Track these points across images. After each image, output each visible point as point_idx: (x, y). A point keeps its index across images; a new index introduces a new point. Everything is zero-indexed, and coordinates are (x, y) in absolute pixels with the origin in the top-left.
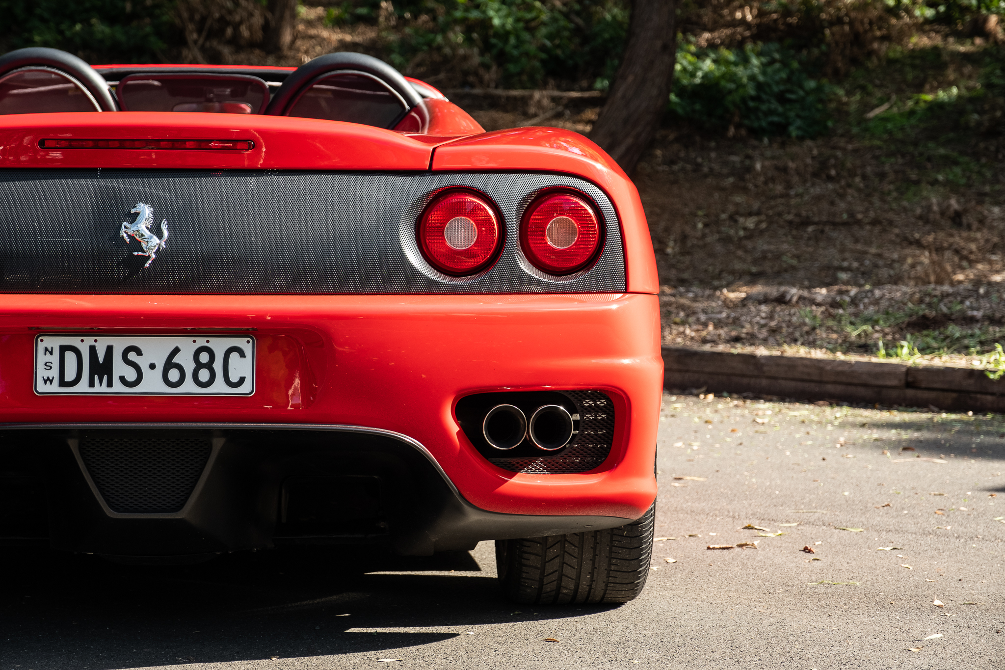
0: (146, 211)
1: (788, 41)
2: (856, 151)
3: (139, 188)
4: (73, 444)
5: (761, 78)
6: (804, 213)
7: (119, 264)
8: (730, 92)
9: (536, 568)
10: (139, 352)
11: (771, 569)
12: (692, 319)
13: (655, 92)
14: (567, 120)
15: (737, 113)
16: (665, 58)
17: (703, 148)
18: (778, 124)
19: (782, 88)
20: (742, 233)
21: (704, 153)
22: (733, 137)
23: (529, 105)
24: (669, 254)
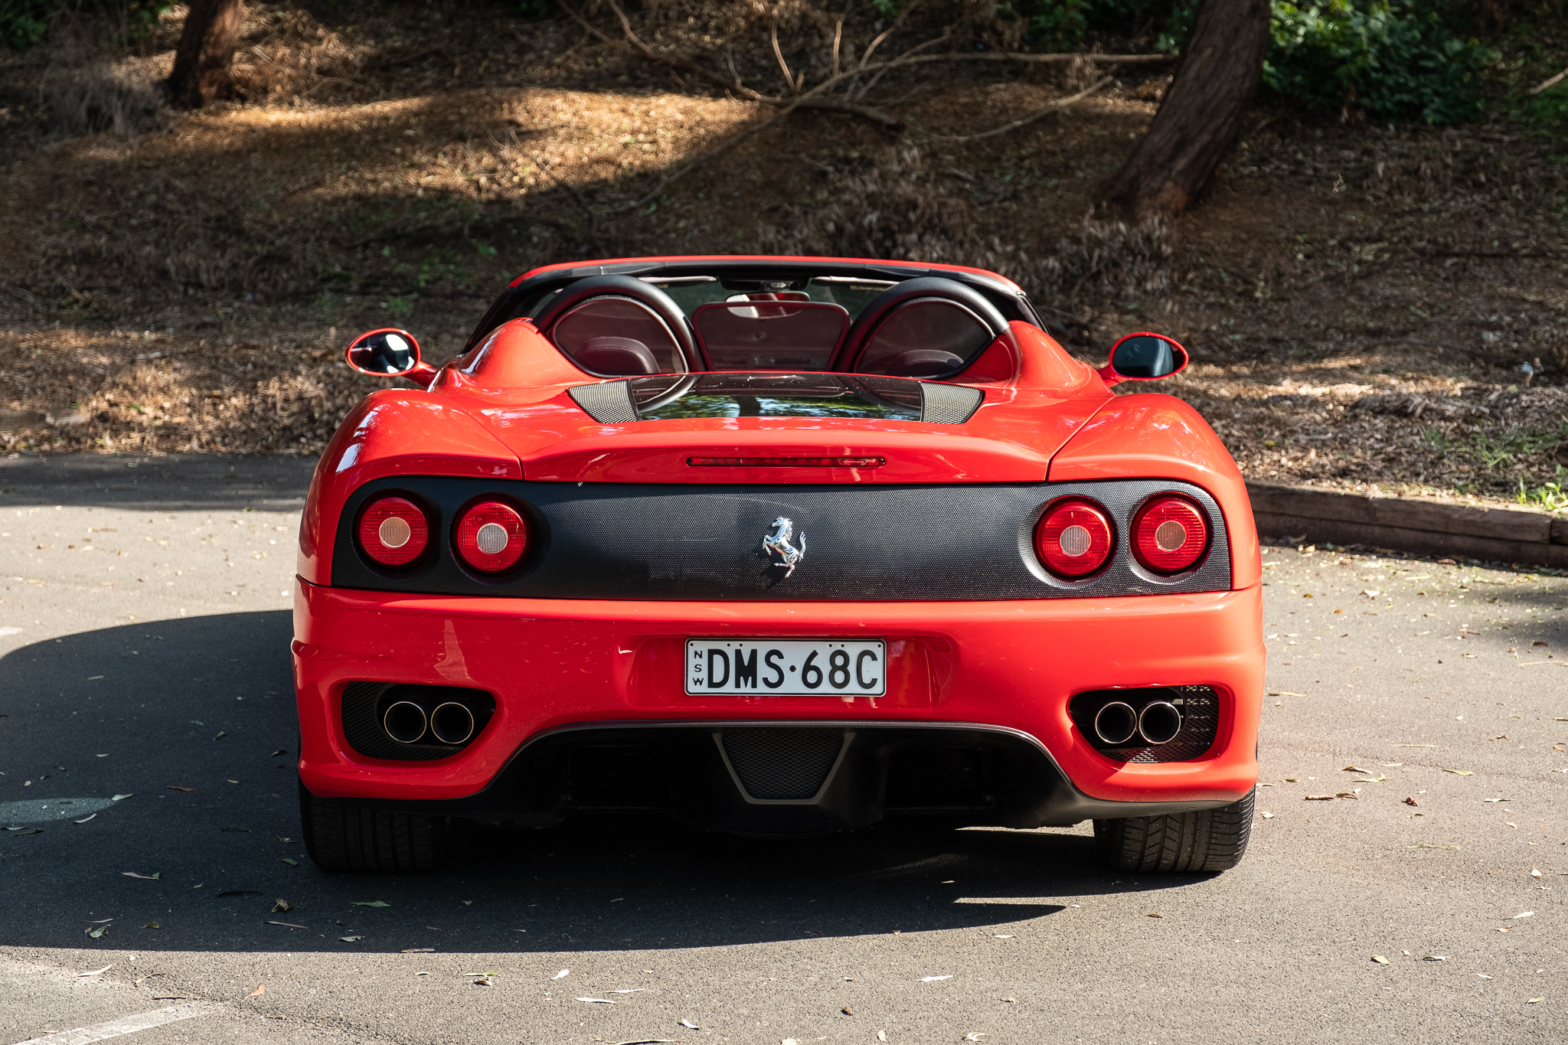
0: (785, 524)
2: (1515, 144)
3: (779, 503)
4: (717, 738)
5: (1387, 40)
6: (1441, 240)
7: (761, 575)
8: (1343, 61)
9: (1138, 840)
10: (781, 656)
11: (1371, 827)
12: (1288, 442)
13: (1240, 71)
14: (1119, 96)
15: (1353, 88)
16: (1256, 23)
17: (1305, 139)
18: (1409, 105)
19: (1415, 51)
20: (1356, 269)
21: (1307, 146)
22: (1348, 122)
23: (1066, 76)
24: (1257, 300)
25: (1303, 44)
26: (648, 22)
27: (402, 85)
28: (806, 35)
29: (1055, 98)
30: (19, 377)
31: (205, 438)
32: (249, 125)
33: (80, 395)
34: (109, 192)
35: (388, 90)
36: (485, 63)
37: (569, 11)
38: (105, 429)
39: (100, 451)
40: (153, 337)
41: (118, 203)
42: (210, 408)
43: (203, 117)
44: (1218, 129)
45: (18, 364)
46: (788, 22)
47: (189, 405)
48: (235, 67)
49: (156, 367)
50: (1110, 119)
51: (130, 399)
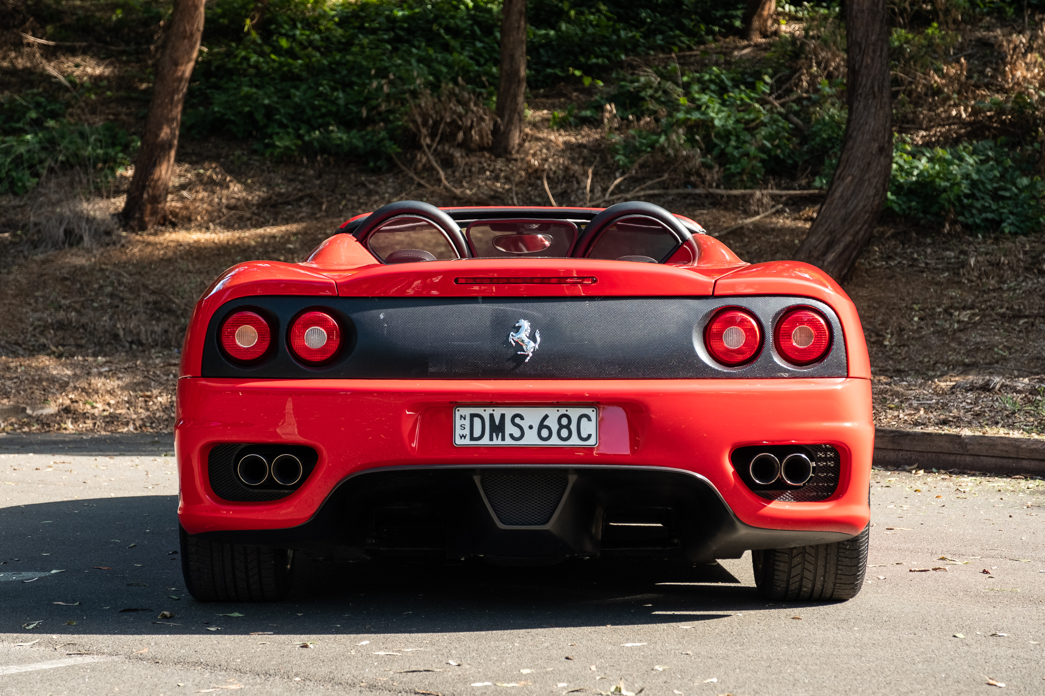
0: (525, 324)
1: (1002, 139)
3: (521, 310)
4: (477, 479)
5: (975, 176)
6: (1016, 307)
7: (508, 360)
8: (945, 190)
9: (784, 572)
10: (522, 418)
11: (956, 582)
12: (905, 405)
13: (872, 192)
14: (787, 218)
15: (952, 210)
16: (882, 159)
17: (919, 244)
18: (992, 220)
19: (995, 185)
20: (956, 326)
21: (920, 249)
22: (948, 233)
23: (750, 204)
24: (886, 346)
25: (917, 182)
26: (457, 174)
27: (285, 216)
28: (568, 181)
29: (742, 219)
30: (8, 383)
31: (138, 423)
32: (178, 242)
33: (50, 396)
34: (78, 285)
35: (275, 220)
36: (344, 203)
37: (404, 168)
38: (68, 418)
39: (64, 432)
40: (104, 360)
41: (85, 292)
42: (143, 404)
43: (146, 237)
44: (857, 233)
45: (8, 375)
46: (555, 172)
47: (127, 402)
48: (168, 204)
49: (105, 377)
50: (782, 231)
51: (86, 398)
